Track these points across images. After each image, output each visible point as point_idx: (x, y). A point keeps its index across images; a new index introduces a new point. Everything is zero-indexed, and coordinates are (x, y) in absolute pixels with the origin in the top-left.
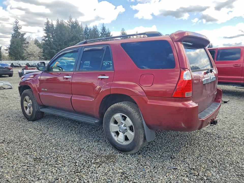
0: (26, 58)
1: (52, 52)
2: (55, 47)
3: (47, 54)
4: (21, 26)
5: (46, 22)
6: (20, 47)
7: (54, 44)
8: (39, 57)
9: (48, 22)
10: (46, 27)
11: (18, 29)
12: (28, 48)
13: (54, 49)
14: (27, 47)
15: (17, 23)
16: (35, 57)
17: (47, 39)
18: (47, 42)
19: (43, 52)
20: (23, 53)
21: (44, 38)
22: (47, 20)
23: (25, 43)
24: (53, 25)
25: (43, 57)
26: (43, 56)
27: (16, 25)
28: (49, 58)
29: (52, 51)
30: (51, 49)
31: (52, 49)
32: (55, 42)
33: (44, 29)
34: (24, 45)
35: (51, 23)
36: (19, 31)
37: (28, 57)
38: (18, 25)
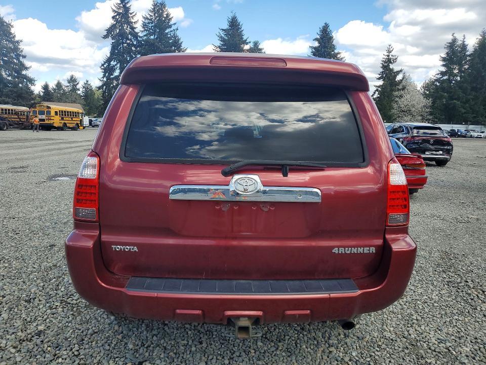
0: (396, 119)
1: (452, 105)
2: (461, 95)
3: (440, 110)
4: (396, 57)
5: (450, 41)
6: (388, 97)
7: (460, 88)
8: (422, 115)
9: (454, 40)
10: (447, 54)
11: (391, 62)
12: (403, 100)
13: (458, 99)
14: (401, 96)
15: (389, 52)
16: (413, 116)
17: (445, 78)
18: (445, 85)
19: (432, 107)
20: (392, 108)
21: (439, 76)
22: (452, 37)
23: (399, 90)
24: (464, 47)
25: (431, 117)
26: (431, 114)
27: (388, 56)
28: (443, 118)
29: (451, 103)
30: (451, 98)
31: (453, 100)
32: (464, 83)
33: (442, 58)
34: (396, 93)
35: (461, 42)
36: (391, 66)
37: (399, 117)
38: (392, 56)
